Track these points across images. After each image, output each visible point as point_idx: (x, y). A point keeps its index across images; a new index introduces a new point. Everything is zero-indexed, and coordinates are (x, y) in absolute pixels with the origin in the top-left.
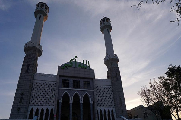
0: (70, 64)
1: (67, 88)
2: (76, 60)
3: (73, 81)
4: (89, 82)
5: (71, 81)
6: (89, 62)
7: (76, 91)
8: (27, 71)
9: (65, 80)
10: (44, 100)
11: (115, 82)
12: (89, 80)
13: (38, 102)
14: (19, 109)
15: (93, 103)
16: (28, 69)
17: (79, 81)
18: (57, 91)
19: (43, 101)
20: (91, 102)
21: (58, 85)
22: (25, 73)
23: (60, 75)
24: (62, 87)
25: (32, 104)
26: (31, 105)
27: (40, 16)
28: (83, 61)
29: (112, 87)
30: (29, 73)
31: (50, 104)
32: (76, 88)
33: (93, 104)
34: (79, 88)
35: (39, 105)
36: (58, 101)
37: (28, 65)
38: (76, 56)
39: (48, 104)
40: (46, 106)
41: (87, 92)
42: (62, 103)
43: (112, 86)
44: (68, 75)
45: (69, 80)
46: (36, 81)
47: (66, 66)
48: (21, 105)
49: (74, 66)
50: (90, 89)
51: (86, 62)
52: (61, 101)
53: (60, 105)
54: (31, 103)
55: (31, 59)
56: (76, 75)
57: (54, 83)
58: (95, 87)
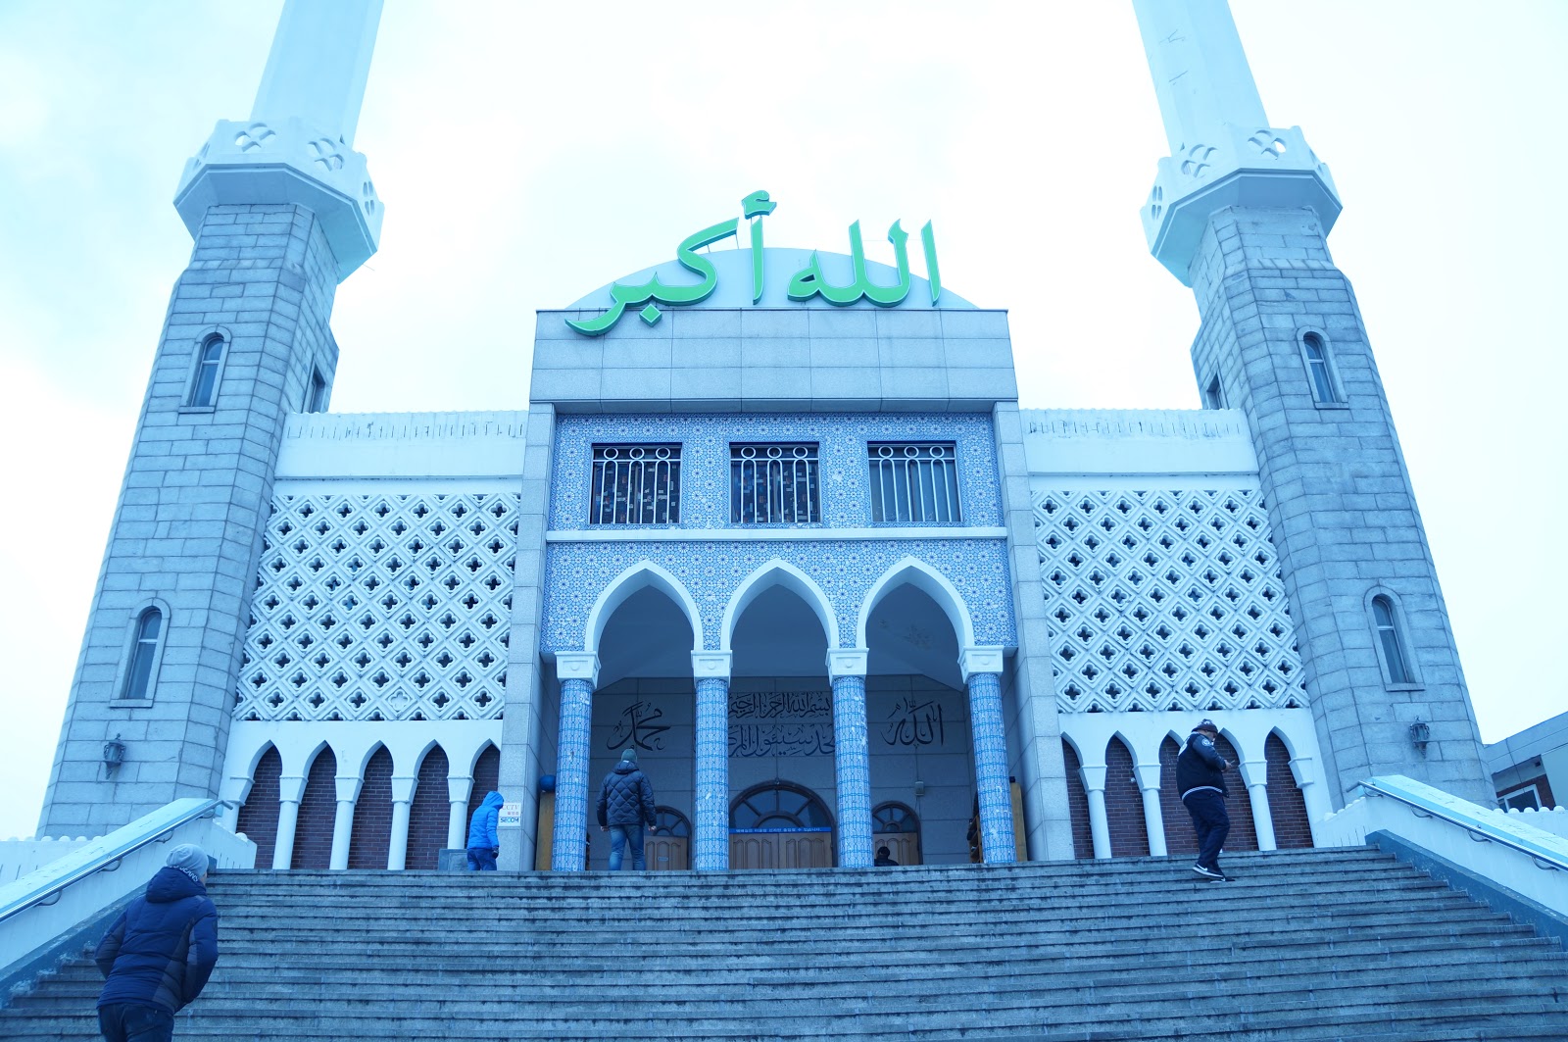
0: (686, 280)
1: (660, 524)
2: (757, 233)
3: (736, 448)
4: (950, 447)
5: (706, 451)
6: (927, 233)
8: (201, 396)
9: (623, 448)
10: (391, 668)
12: (933, 431)
13: (328, 689)
14: (116, 758)
17: (813, 447)
18: (530, 566)
19: (381, 680)
20: (982, 660)
21: (537, 502)
24: (594, 523)
26: (254, 717)
28: (855, 230)
29: (1266, 489)
31: (462, 699)
32: (775, 525)
34: (817, 520)
36: (547, 666)
37: (212, 344)
38: (763, 196)
39: (441, 700)
40: (419, 717)
41: (915, 550)
42: (602, 696)
43: (1265, 473)
44: (666, 394)
45: (676, 449)
46: (306, 493)
47: (629, 308)
48: (138, 714)
49: (733, 295)
50: (959, 523)
51: (897, 236)
52: (578, 666)
53: (577, 708)
54: (256, 700)
56: (760, 387)
57: (503, 493)
58: (1016, 494)
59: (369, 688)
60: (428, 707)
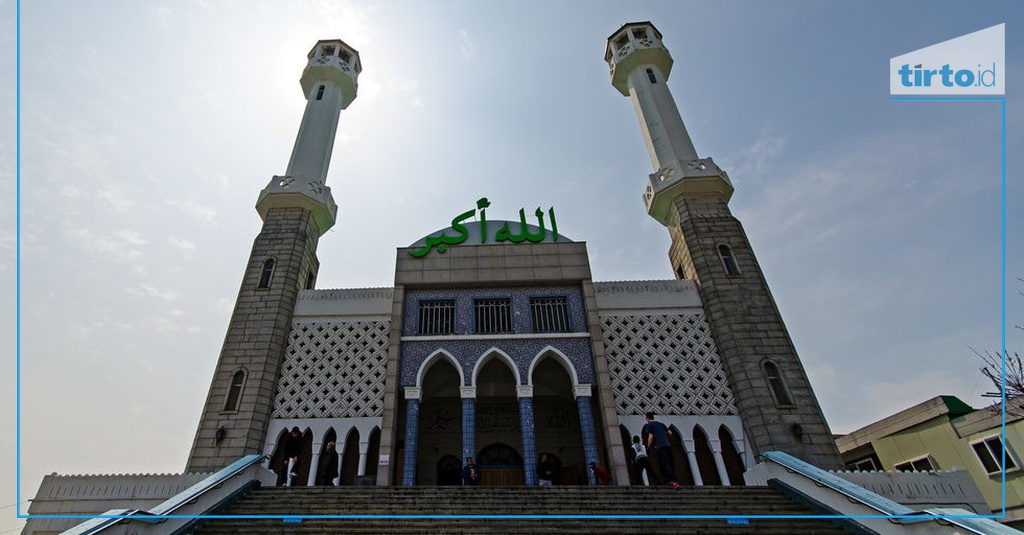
0: (456, 235)
1: (447, 333)
2: (483, 213)
3: (476, 301)
4: (564, 299)
5: (464, 303)
6: (551, 212)
7: (495, 344)
8: (264, 284)
9: (432, 302)
10: (337, 395)
11: (720, 288)
12: (558, 292)
13: (311, 404)
14: (222, 435)
15: (589, 393)
16: (266, 276)
17: (508, 300)
18: (394, 351)
19: (333, 400)
20: (582, 391)
21: (398, 325)
22: (252, 293)
23: (405, 287)
24: (420, 333)
25: (283, 413)
26: (279, 417)
27: (322, 88)
28: (522, 212)
29: (708, 313)
30: (272, 292)
31: (365, 408)
32: (493, 332)
33: (595, 399)
34: (510, 331)
35: (314, 417)
36: (400, 394)
37: (269, 263)
38: (485, 199)
39: (357, 408)
40: (348, 416)
41: (551, 343)
42: (423, 404)
43: (705, 306)
44: (448, 280)
45: (452, 302)
46: (304, 322)
47: (433, 246)
48: (232, 417)
49: (474, 239)
50: (569, 331)
51: (539, 214)
52: (413, 394)
53: (413, 410)
54: (280, 409)
55: (282, 239)
56: (486, 277)
57: (384, 321)
58: (592, 319)
59: (327, 403)
60: (352, 411)
